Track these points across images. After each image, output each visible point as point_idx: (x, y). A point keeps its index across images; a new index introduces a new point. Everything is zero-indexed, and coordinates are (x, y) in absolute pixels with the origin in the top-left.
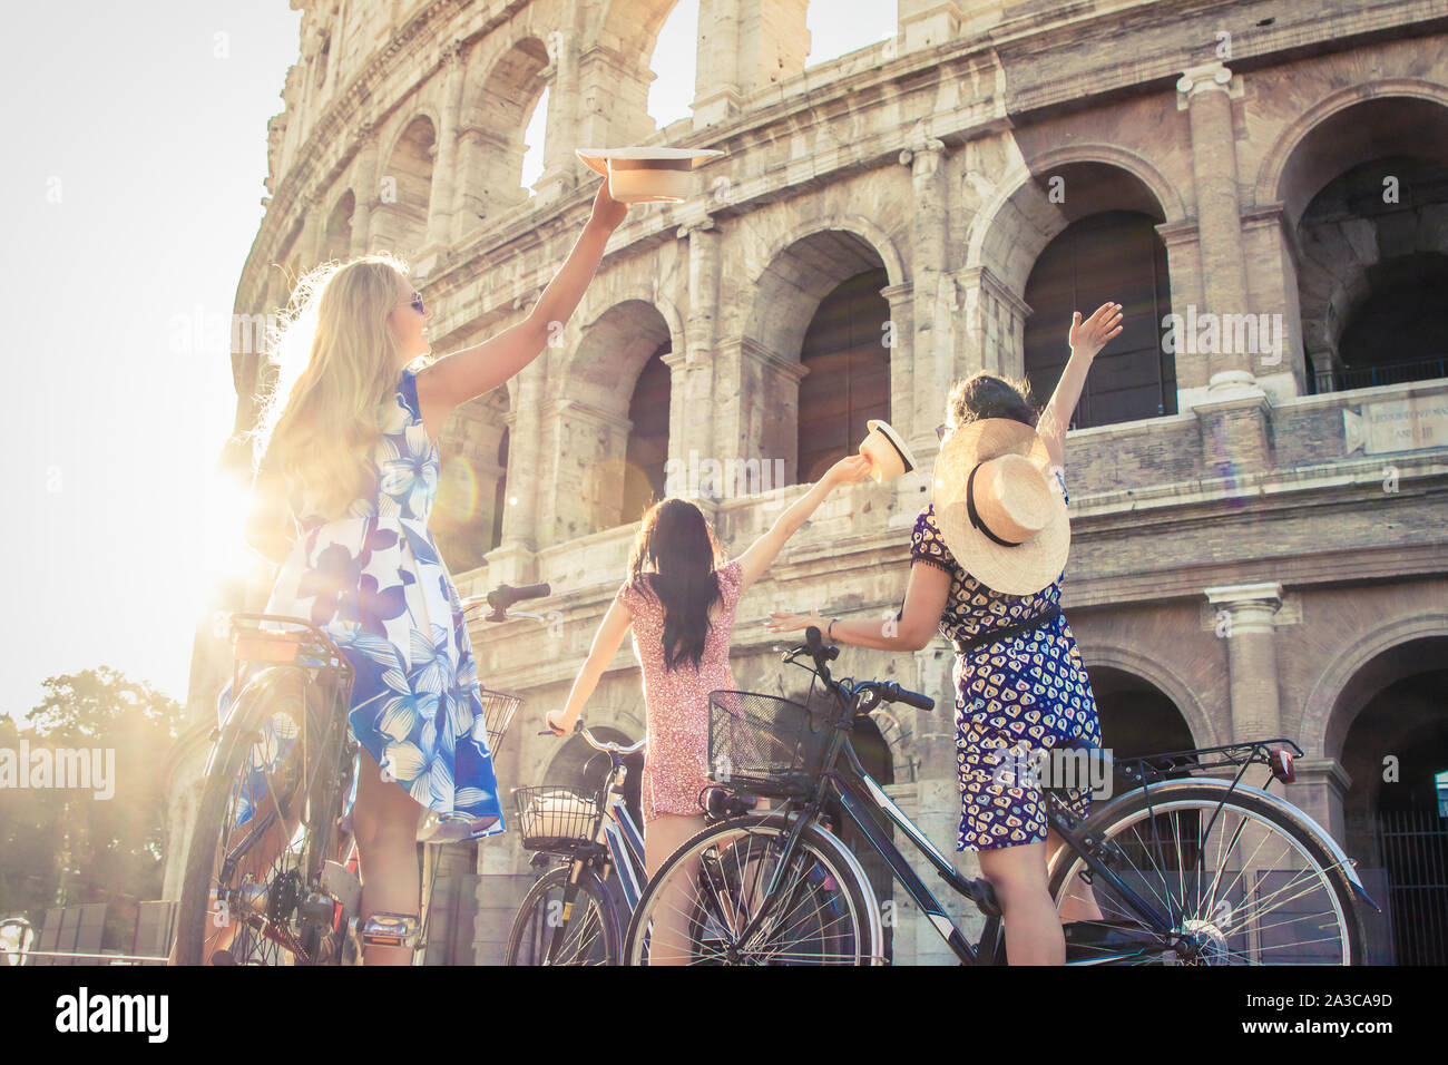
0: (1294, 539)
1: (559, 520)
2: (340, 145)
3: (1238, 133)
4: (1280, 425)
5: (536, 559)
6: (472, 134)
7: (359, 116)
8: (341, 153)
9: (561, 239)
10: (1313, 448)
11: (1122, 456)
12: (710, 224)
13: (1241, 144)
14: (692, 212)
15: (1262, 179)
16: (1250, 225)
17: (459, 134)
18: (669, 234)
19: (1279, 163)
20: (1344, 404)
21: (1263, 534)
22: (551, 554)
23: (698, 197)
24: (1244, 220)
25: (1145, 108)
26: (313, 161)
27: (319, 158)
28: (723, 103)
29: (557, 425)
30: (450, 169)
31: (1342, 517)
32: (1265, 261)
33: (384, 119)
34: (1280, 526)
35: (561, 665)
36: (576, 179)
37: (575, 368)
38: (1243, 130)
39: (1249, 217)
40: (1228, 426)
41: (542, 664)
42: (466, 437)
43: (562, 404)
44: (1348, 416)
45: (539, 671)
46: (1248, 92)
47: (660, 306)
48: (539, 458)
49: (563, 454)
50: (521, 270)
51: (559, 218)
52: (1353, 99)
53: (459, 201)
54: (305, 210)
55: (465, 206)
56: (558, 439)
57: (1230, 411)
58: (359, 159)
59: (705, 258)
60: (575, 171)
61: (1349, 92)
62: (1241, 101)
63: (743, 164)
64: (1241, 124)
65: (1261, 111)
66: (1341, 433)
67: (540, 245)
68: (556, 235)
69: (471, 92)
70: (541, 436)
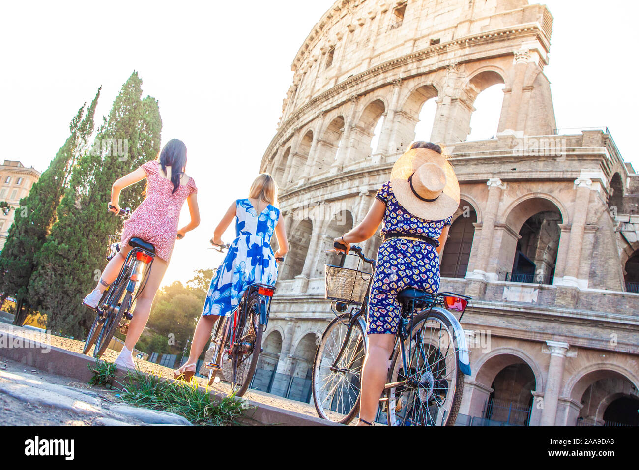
0: (480, 320)
1: (317, 270)
2: (290, 131)
3: (501, 200)
4: (489, 287)
5: (309, 281)
6: (322, 142)
7: (296, 124)
8: (290, 134)
9: (332, 187)
10: (495, 296)
11: (449, 287)
12: (368, 194)
13: (501, 203)
14: (364, 189)
15: (503, 215)
16: (497, 228)
17: (318, 141)
18: (357, 194)
19: (509, 211)
20: (505, 285)
21: (474, 317)
22: (313, 280)
23: (366, 185)
24: (495, 226)
25: (480, 187)
26: (283, 132)
27: (285, 132)
28: (380, 156)
29: (322, 242)
30: (315, 151)
31: (493, 317)
32: (498, 239)
33: (302, 127)
34: (478, 316)
35: (307, 314)
36: (343, 167)
37: (329, 226)
38: (503, 199)
39: (497, 226)
40: (472, 285)
41: (302, 312)
42: (303, 237)
43: (324, 237)
44: (505, 288)
45: (301, 314)
46: (507, 188)
47: (352, 214)
48: (316, 251)
49: (322, 251)
50: (321, 193)
51: (333, 181)
52: (532, 196)
53: (314, 163)
54: (279, 147)
55: (315, 165)
56: (321, 246)
57: (474, 281)
58: (294, 138)
59: (365, 204)
60: (343, 164)
61: (531, 194)
62: (504, 190)
63: (379, 178)
64: (502, 197)
65: (509, 194)
66: (502, 293)
67: (327, 187)
68: (331, 185)
69: (324, 128)
70: (317, 244)
